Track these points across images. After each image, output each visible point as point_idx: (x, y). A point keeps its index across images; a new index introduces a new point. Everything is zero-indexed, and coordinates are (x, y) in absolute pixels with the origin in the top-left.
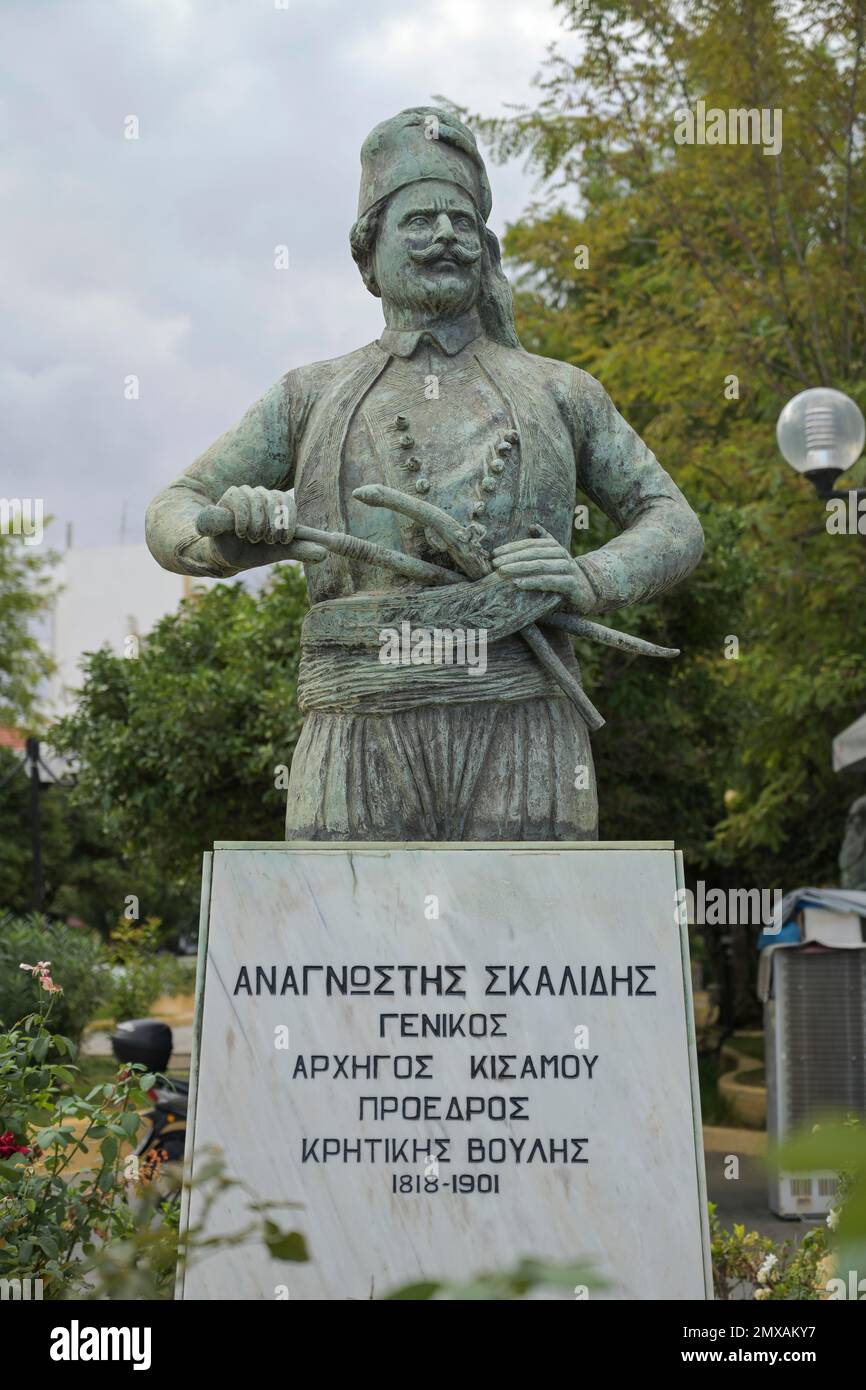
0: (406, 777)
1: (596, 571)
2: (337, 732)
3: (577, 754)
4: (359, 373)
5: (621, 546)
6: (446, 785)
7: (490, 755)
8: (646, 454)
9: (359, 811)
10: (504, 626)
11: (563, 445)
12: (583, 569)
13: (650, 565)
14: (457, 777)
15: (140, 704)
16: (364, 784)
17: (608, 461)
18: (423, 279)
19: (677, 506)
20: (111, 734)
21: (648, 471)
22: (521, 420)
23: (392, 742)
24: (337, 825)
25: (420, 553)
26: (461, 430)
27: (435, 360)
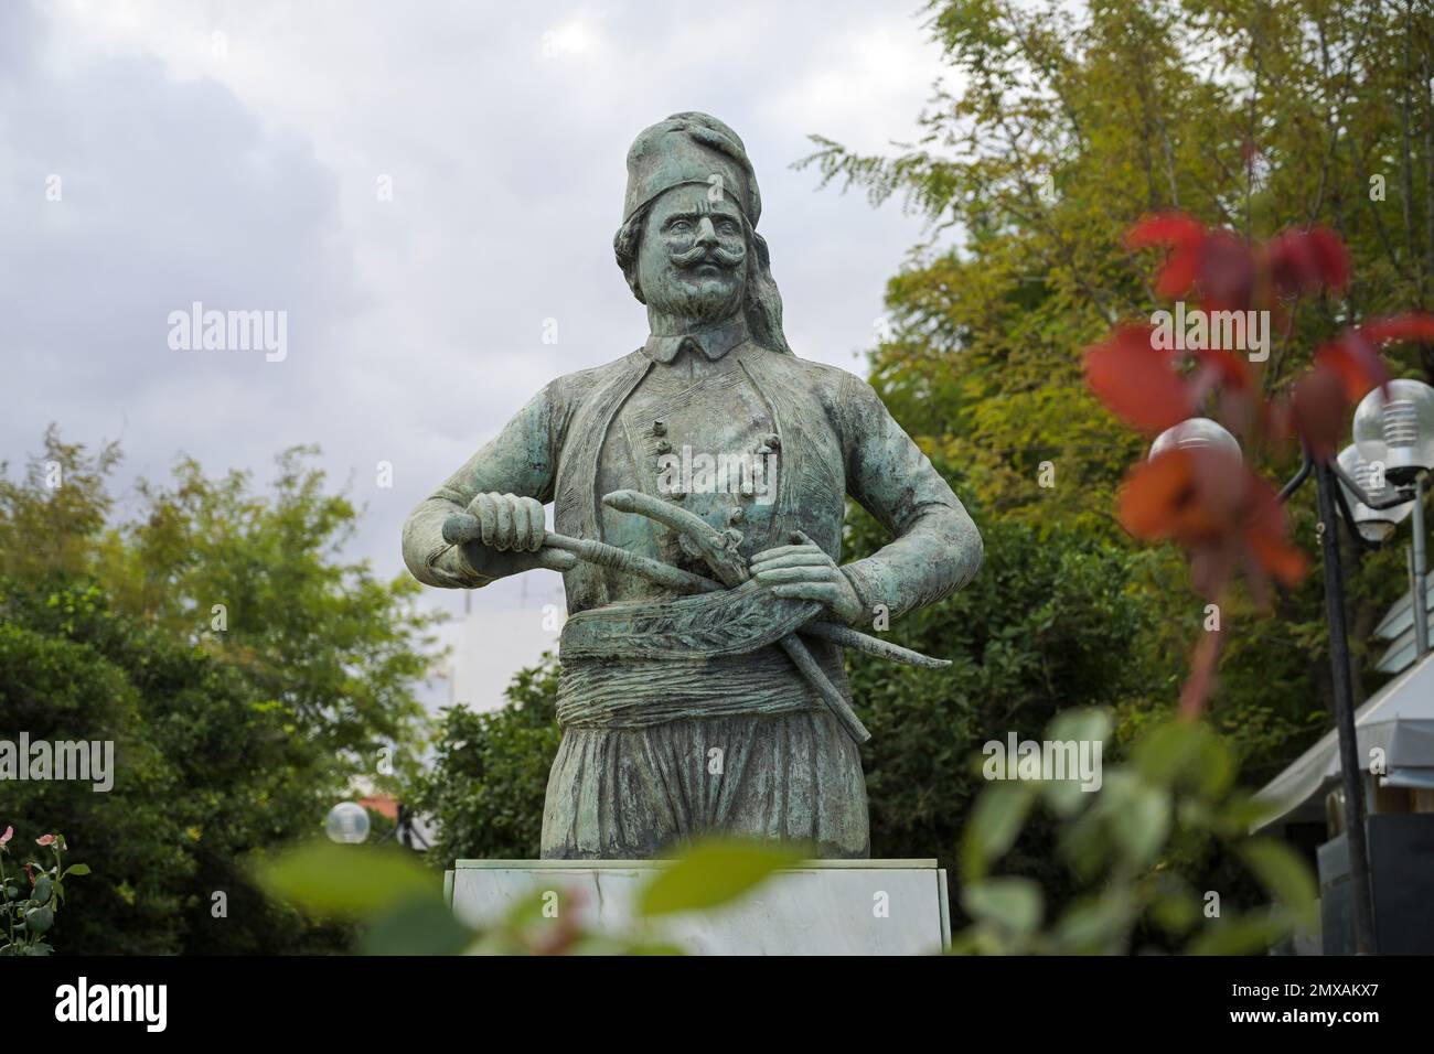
0: (659, 794)
1: (863, 580)
2: (591, 747)
3: (843, 770)
4: (620, 380)
5: (890, 554)
6: (701, 802)
7: (749, 771)
8: (920, 459)
9: (611, 830)
10: (762, 636)
11: (829, 449)
12: (849, 577)
13: (921, 574)
14: (713, 793)
15: (496, 760)
16: (617, 801)
17: (879, 468)
18: (684, 283)
19: (953, 513)
20: (467, 792)
21: (921, 477)
22: (783, 424)
23: (646, 757)
24: (588, 844)
25: (675, 561)
26: (720, 435)
27: (697, 365)
